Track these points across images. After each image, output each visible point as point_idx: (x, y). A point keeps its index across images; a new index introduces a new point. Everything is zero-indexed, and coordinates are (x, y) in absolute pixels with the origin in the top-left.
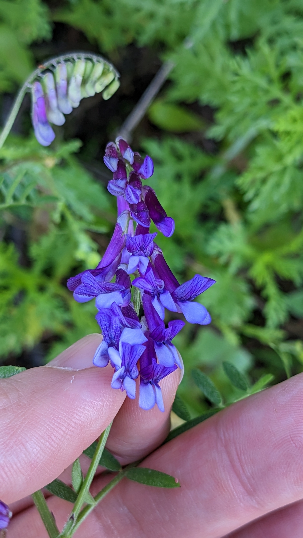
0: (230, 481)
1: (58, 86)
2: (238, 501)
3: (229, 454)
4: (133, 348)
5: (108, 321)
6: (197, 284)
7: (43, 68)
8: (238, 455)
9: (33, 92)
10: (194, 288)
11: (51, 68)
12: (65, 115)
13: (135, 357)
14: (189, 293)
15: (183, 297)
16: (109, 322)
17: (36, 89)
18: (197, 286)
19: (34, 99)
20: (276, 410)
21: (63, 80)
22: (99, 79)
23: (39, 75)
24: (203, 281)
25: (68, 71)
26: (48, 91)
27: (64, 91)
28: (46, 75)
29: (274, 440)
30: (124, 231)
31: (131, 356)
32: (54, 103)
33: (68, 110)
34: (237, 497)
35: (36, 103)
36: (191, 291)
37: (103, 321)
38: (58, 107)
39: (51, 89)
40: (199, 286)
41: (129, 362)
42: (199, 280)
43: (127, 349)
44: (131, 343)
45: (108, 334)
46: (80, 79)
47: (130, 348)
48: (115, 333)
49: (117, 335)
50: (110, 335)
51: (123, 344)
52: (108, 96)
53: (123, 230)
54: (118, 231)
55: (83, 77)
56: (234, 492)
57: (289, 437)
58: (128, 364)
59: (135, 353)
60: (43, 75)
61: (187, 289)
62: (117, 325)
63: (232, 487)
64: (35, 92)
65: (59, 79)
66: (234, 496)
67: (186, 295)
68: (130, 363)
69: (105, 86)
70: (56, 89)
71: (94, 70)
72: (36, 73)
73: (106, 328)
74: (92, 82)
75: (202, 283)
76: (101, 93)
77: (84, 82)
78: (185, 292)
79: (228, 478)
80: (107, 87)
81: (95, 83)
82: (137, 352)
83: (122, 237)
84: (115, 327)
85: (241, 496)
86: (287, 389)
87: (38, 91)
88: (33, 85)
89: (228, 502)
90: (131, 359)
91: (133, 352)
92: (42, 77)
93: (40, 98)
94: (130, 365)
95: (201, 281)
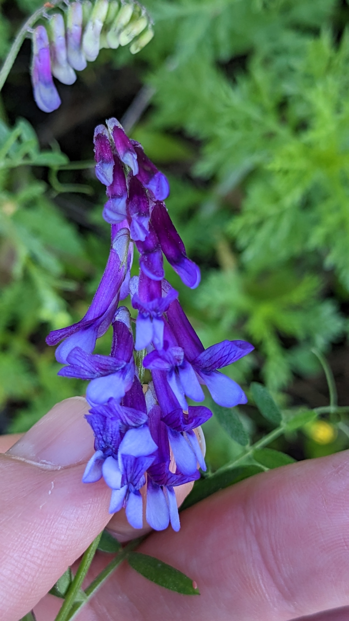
0: (261, 582)
1: (69, 33)
2: (271, 605)
3: (260, 545)
4: (137, 460)
5: (102, 422)
6: (229, 354)
7: (49, 7)
8: (273, 551)
9: (34, 39)
10: (224, 359)
11: (61, 7)
12: (76, 72)
13: (140, 471)
14: (217, 363)
15: (208, 367)
16: (102, 424)
17: (38, 37)
18: (228, 356)
19: (36, 49)
20: (326, 501)
21: (76, 25)
22: (125, 27)
23: (44, 16)
24: (238, 352)
25: (83, 12)
26: (54, 39)
27: (77, 39)
28: (54, 16)
29: (322, 540)
30: (122, 261)
31: (136, 468)
32: (62, 55)
33: (81, 65)
34: (269, 600)
35: (38, 55)
36: (219, 361)
37: (96, 423)
38: (68, 61)
39: (60, 37)
40: (232, 357)
41: (133, 475)
42: (232, 350)
43: (129, 462)
44: (134, 454)
45: (103, 438)
46: (100, 25)
47: (133, 461)
48: (112, 437)
49: (114, 439)
50: (105, 439)
51: (124, 457)
52: (136, 49)
53: (120, 260)
54: (115, 261)
55: (104, 23)
56: (267, 595)
57: (343, 541)
58: (131, 478)
59: (140, 467)
60: (49, 16)
61: (213, 357)
62: (114, 430)
63: (263, 588)
64: (37, 39)
65: (70, 24)
66: (266, 599)
67: (213, 364)
68: (134, 477)
69: (133, 37)
70: (66, 36)
71: (120, 14)
72: (40, 12)
73: (100, 431)
74: (115, 29)
75: (236, 354)
76: (128, 46)
77: (106, 28)
78: (211, 360)
79: (259, 578)
80: (137, 38)
81: (120, 32)
82: (143, 465)
83: (119, 270)
84: (112, 432)
85: (275, 599)
86: (341, 471)
87: (41, 39)
88: (34, 30)
89: (257, 605)
90: (135, 472)
91: (138, 465)
92: (48, 19)
93: (43, 48)
94: (133, 479)
95: (235, 352)
